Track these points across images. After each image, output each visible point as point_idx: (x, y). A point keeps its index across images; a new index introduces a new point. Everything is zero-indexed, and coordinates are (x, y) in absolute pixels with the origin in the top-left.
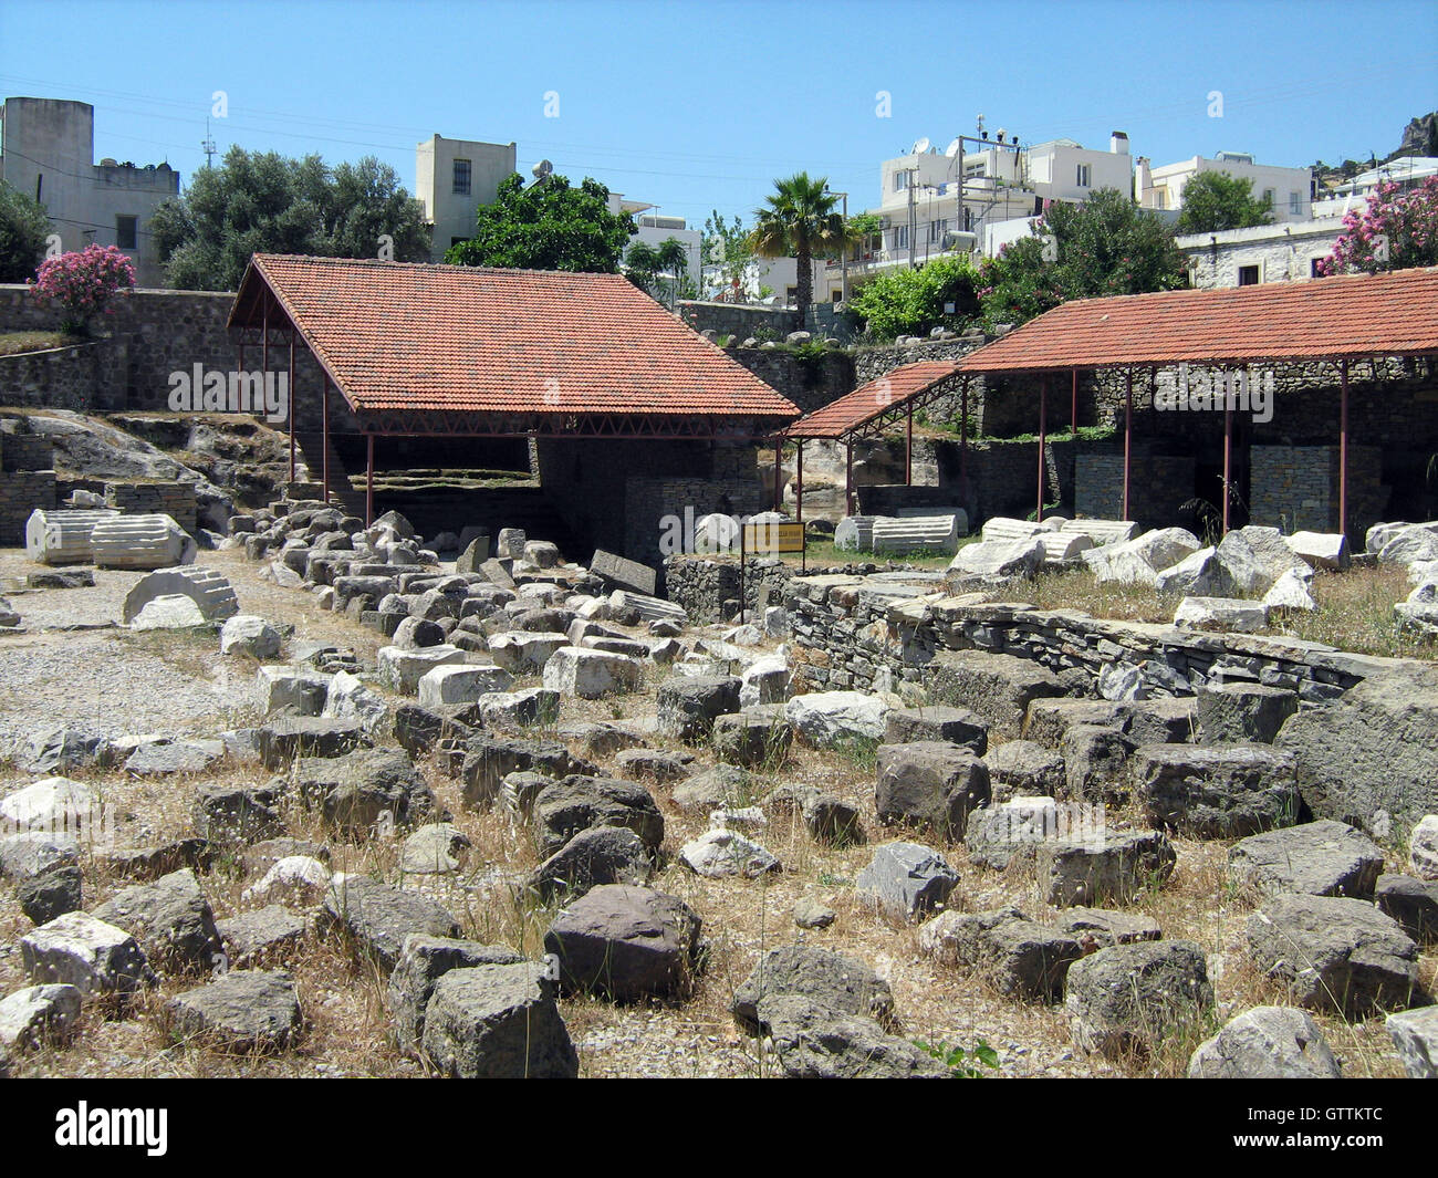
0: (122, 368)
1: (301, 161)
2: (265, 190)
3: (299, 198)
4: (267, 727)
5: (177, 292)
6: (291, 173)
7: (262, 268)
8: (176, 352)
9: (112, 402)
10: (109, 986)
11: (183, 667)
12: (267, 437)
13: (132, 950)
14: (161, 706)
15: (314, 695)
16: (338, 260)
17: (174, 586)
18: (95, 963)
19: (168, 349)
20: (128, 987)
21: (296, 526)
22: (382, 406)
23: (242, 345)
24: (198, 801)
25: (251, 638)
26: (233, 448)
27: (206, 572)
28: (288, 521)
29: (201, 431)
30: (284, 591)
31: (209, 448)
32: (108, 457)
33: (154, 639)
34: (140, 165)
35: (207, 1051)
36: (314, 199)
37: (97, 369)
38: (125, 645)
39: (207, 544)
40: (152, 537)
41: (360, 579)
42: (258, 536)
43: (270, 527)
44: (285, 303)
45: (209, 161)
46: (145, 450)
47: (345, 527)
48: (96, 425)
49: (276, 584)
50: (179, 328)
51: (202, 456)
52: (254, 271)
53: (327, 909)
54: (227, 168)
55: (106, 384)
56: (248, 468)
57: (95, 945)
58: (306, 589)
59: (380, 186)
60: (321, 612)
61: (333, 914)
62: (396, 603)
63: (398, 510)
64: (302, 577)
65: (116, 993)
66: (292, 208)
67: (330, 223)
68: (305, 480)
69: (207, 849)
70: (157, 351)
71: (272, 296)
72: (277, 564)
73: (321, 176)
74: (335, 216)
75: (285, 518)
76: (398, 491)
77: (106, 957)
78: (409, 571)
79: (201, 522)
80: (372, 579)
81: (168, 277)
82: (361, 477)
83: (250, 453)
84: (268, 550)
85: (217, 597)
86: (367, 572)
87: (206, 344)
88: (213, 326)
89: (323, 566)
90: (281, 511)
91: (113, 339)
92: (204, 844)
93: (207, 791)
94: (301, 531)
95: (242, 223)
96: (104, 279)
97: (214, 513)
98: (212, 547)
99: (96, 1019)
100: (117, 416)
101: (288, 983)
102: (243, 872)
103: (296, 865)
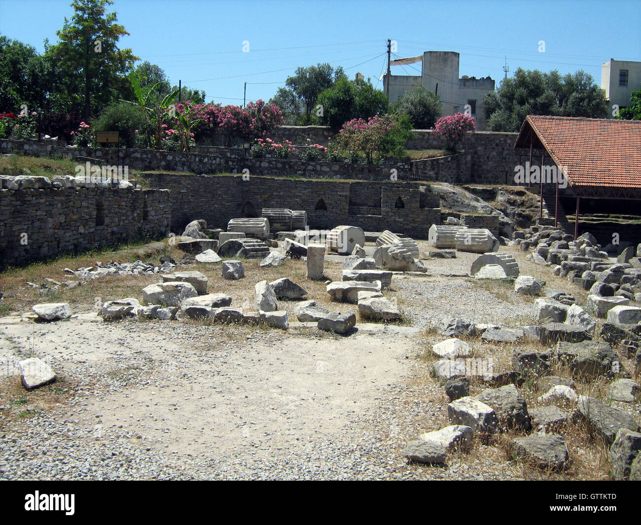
0: (469, 165)
1: (548, 73)
2: (532, 87)
3: (548, 90)
4: (544, 326)
5: (493, 133)
6: (544, 79)
7: (531, 122)
8: (492, 158)
9: (464, 180)
10: (484, 430)
11: (498, 296)
12: (530, 197)
13: (494, 416)
14: (490, 312)
15: (560, 314)
16: (565, 118)
17: (493, 261)
18: (478, 419)
19: (488, 158)
20: (491, 432)
21: (543, 237)
22: (584, 184)
23: (521, 156)
24: (515, 355)
25: (528, 286)
26: (515, 201)
27: (506, 255)
28: (539, 235)
29: (502, 193)
30: (538, 266)
31: (505, 201)
32: (462, 203)
33: (485, 283)
34: (478, 78)
35: (527, 465)
36: (555, 90)
37: (458, 167)
38: (473, 284)
39: (503, 243)
40: (481, 238)
41: (573, 263)
42: (526, 241)
43: (531, 237)
44: (541, 137)
45: (506, 75)
46: (478, 201)
47: (565, 239)
48: (458, 190)
49: (534, 262)
50: (493, 148)
51: (501, 204)
52: (527, 123)
53: (579, 411)
54: (515, 78)
55: (462, 172)
56: (521, 210)
57: (479, 412)
58: (547, 266)
59: (585, 83)
60: (555, 276)
61: (582, 414)
62: (590, 275)
63: (589, 232)
64: (546, 260)
65: (487, 433)
66: (544, 95)
67: (561, 101)
68: (546, 217)
69: (521, 377)
70: (484, 158)
71: (535, 134)
72: (535, 253)
73: (557, 80)
74: (563, 98)
75: (538, 233)
76: (589, 224)
77: (483, 417)
78: (596, 261)
79: (501, 233)
80: (578, 263)
81: (489, 126)
82: (572, 217)
83: (523, 204)
84: (530, 247)
85: (511, 267)
86: (576, 260)
87: (504, 155)
88: (508, 147)
89: (555, 256)
90: (536, 230)
91: (465, 152)
92: (519, 375)
93: (519, 351)
94: (545, 240)
95: (522, 102)
96: (462, 127)
97: (506, 229)
98: (505, 245)
99: (478, 443)
100: (466, 186)
101: (562, 441)
102: (537, 389)
103: (561, 389)
